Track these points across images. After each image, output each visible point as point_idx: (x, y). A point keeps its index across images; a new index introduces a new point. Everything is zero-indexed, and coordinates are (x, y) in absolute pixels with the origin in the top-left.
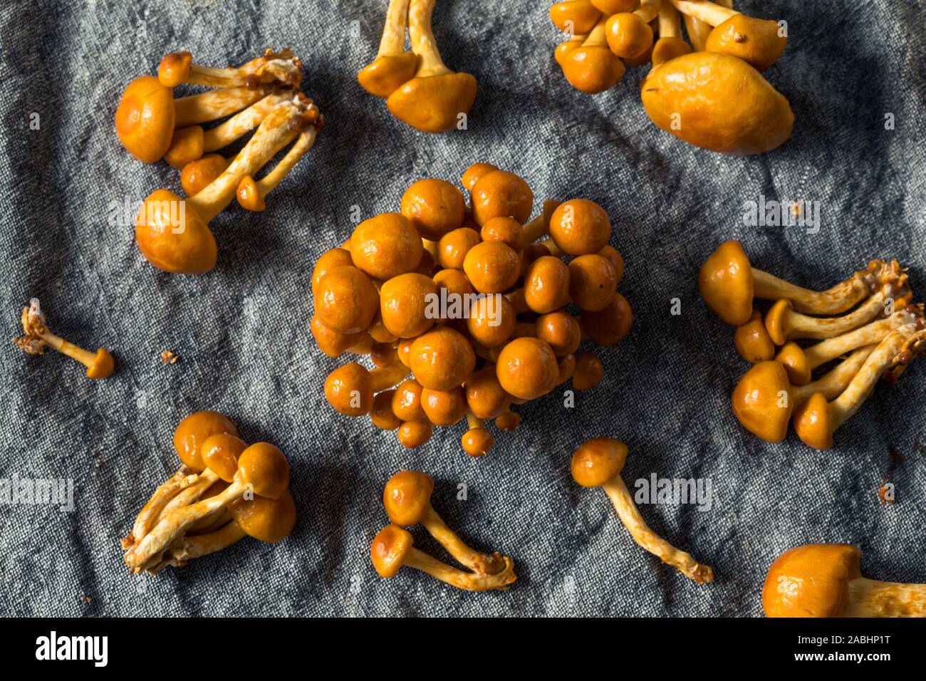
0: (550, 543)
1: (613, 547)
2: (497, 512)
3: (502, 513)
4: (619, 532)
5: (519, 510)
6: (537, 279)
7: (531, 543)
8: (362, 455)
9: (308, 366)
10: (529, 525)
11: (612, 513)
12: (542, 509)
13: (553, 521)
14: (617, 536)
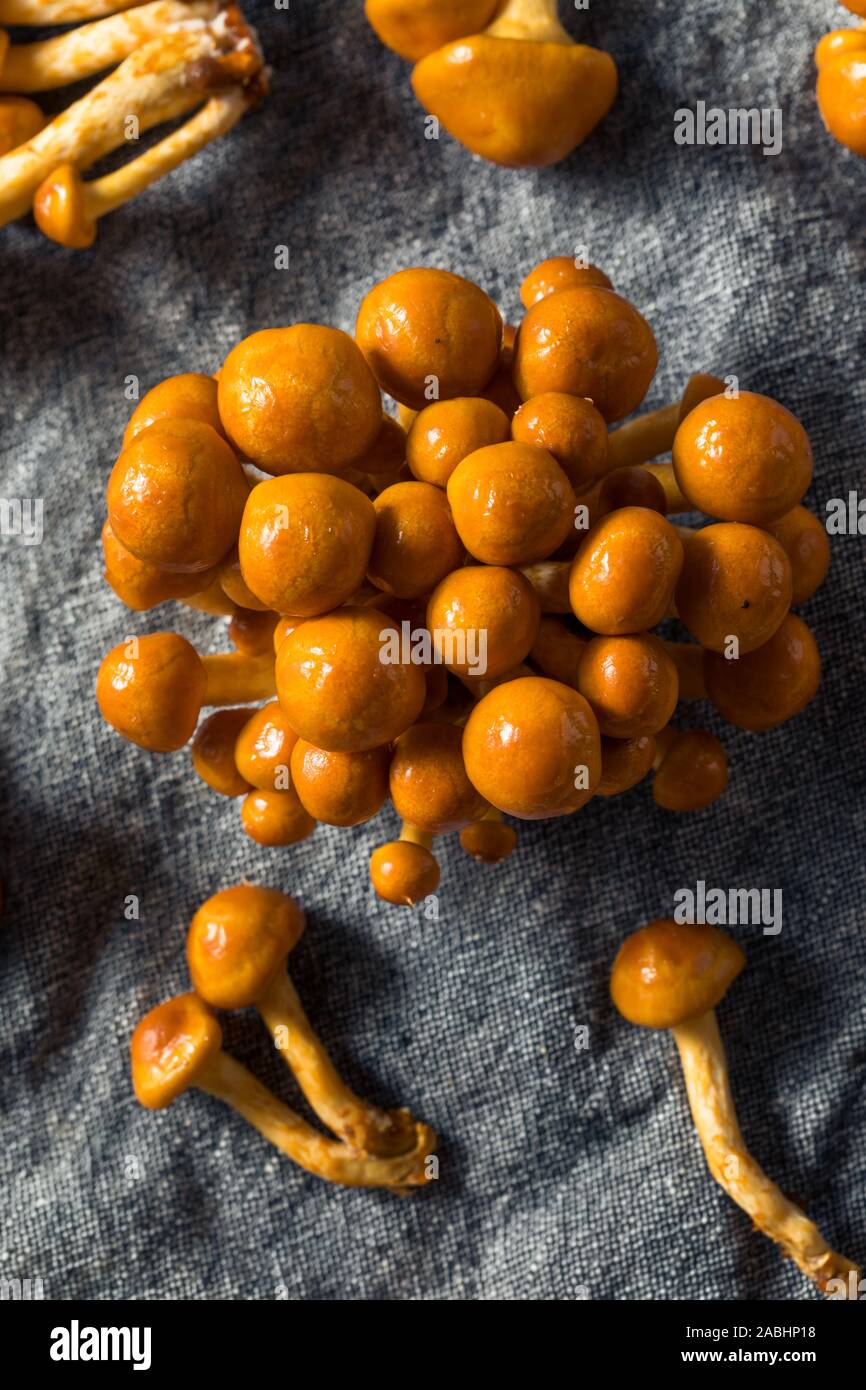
0: (525, 1119)
1: (659, 1163)
2: (428, 1022)
3: (437, 1027)
4: (680, 1134)
5: (476, 1032)
6: (601, 556)
7: (485, 1107)
8: (176, 825)
9: (109, 605)
10: (488, 1069)
11: (676, 1090)
12: (526, 1043)
13: (542, 1075)
14: (674, 1143)
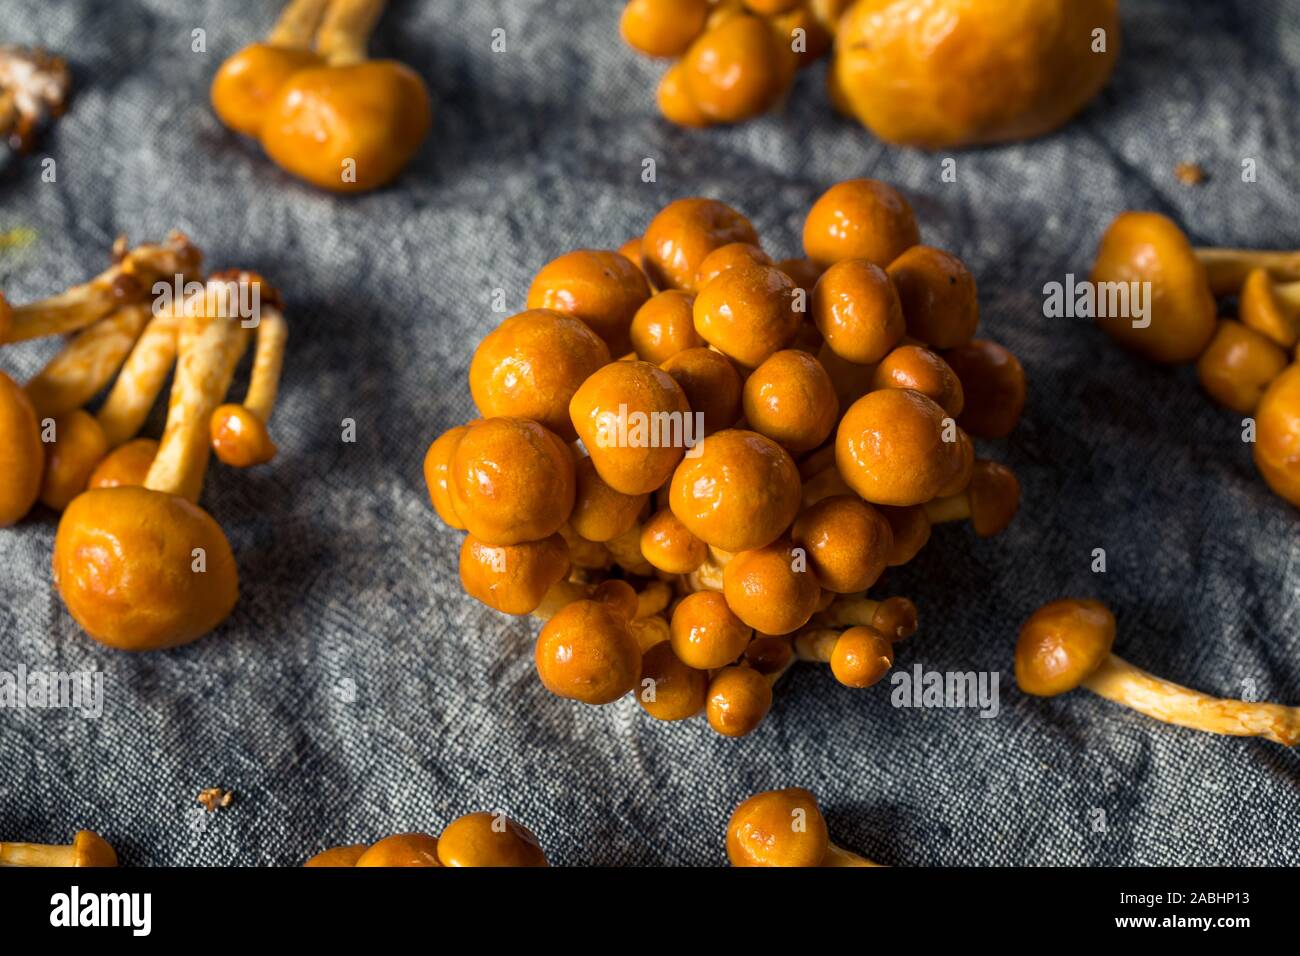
0: (1072, 827)
1: (1189, 781)
2: (949, 811)
3: (959, 809)
4: (1184, 752)
5: (989, 791)
7: (1038, 841)
10: (1019, 808)
11: (1153, 729)
12: (1029, 771)
13: (1059, 784)
14: (1185, 760)
